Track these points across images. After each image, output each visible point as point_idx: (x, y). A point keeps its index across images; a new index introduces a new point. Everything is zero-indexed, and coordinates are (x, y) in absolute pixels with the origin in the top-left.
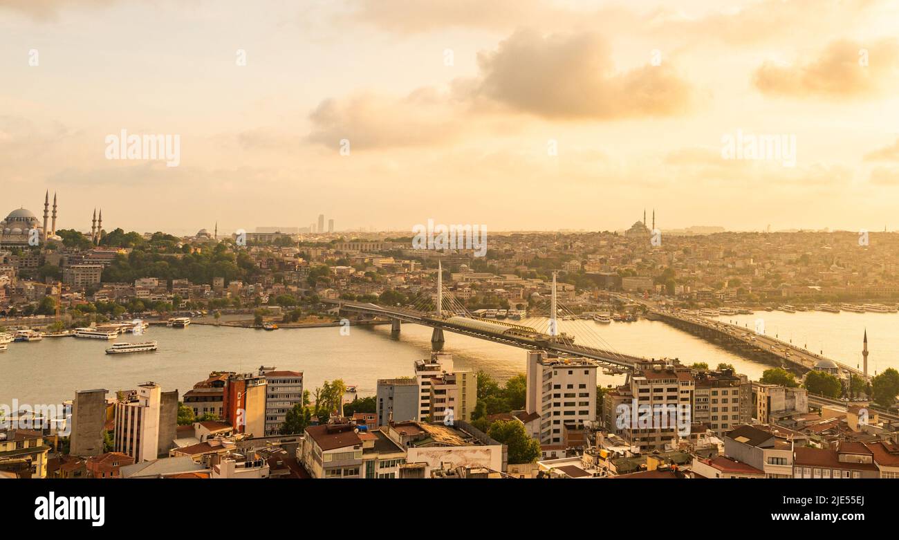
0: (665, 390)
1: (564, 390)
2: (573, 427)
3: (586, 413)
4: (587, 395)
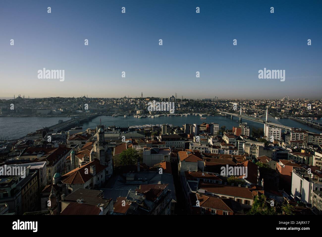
0: (299, 135)
1: (273, 132)
2: (276, 140)
3: (278, 137)
4: (279, 134)
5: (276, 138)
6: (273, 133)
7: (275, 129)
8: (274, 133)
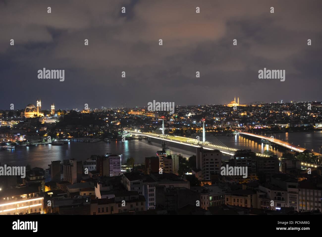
0: (247, 161)
1: (210, 161)
2: (214, 174)
3: (218, 169)
4: (218, 163)
5: (215, 171)
6: (209, 163)
7: (212, 155)
8: (211, 163)
